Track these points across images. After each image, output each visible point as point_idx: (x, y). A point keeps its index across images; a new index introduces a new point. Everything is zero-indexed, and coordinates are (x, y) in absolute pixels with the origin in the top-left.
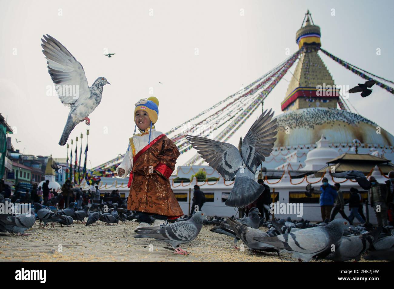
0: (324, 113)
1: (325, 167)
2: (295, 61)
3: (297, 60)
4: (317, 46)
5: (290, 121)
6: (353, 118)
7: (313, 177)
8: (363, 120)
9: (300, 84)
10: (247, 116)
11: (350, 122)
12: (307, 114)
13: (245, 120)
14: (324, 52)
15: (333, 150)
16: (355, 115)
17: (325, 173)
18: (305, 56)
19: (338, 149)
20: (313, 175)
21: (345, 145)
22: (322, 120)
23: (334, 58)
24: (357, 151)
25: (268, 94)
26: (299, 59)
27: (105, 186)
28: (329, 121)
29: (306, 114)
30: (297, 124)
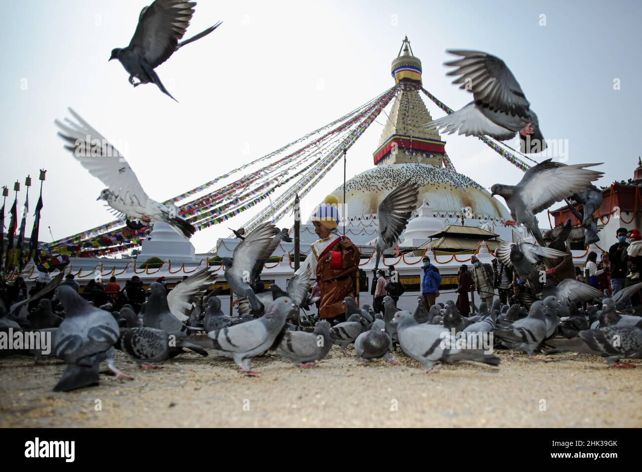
0: (427, 171)
1: (426, 243)
2: (390, 99)
3: (394, 99)
4: (418, 84)
5: (385, 178)
6: (461, 180)
7: (412, 256)
8: (471, 184)
9: (397, 130)
10: (327, 167)
11: (457, 186)
12: (407, 170)
13: (325, 173)
14: (426, 92)
15: (439, 220)
16: (463, 177)
17: (427, 250)
18: (403, 94)
19: (444, 219)
20: (411, 253)
21: (452, 214)
22: (425, 181)
23: (437, 102)
24: (463, 222)
25: (356, 139)
26: (396, 97)
27: (79, 273)
28: (433, 183)
29: (405, 172)
30: (395, 184)
